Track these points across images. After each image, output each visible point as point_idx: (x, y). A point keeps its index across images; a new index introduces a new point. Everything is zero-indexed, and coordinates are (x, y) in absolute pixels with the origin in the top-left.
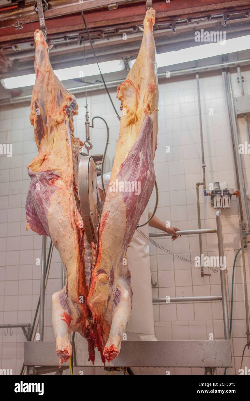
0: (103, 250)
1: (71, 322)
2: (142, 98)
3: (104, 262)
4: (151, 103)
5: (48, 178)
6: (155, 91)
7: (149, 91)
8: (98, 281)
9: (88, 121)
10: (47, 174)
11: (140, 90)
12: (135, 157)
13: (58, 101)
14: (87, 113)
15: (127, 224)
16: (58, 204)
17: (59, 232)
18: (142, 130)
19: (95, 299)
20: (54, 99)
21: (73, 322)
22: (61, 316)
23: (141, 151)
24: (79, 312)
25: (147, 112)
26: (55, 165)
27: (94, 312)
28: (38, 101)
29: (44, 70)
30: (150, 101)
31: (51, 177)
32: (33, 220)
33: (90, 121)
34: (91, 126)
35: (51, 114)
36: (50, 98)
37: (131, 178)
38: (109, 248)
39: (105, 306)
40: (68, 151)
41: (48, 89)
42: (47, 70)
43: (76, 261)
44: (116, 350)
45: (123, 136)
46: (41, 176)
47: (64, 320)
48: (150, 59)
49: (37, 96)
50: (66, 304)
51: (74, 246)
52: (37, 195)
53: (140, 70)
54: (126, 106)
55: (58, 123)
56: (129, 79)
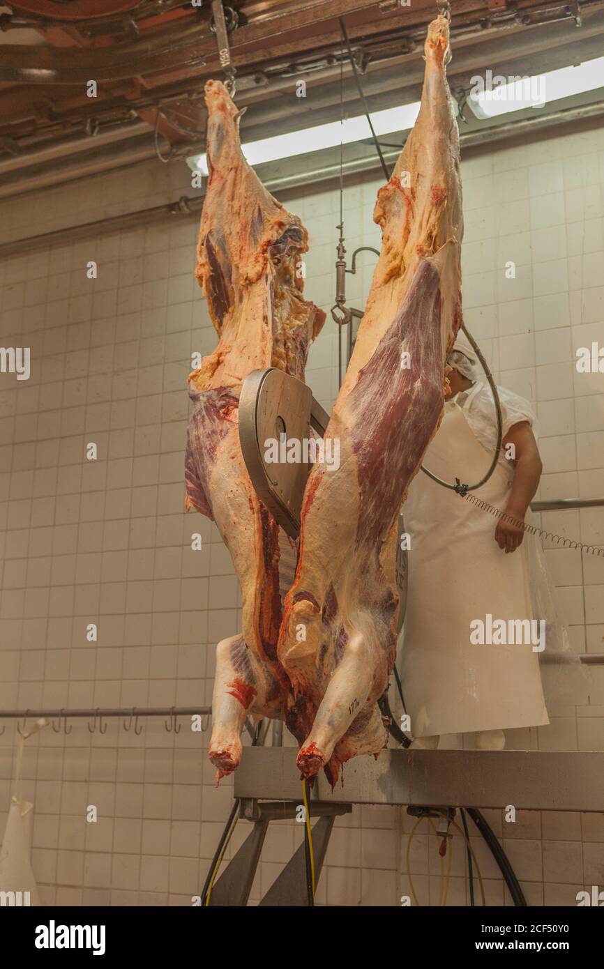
0: (306, 552)
1: (252, 698)
2: (418, 218)
3: (309, 578)
4: (437, 228)
5: (219, 404)
6: (446, 202)
7: (432, 204)
8: (294, 615)
9: (343, 260)
10: (218, 394)
11: (414, 201)
12: (390, 354)
13: (252, 231)
14: (341, 240)
15: (362, 497)
16: (231, 460)
17: (228, 516)
18: (409, 291)
19: (288, 652)
20: (244, 228)
21: (260, 699)
22: (229, 686)
23: (403, 338)
24: (269, 678)
25: (424, 251)
26: (233, 377)
27: (295, 678)
28: (212, 236)
29: (224, 167)
30: (434, 226)
31: (224, 402)
32: (197, 489)
33: (348, 259)
34: (351, 269)
35: (239, 262)
36: (237, 227)
37: (375, 401)
38: (321, 547)
39: (315, 665)
40: (265, 343)
41: (232, 207)
42: (230, 167)
43: (256, 576)
44: (319, 754)
45: (374, 305)
46: (208, 400)
47: (232, 693)
48: (437, 131)
49: (211, 226)
50: (244, 663)
51: (253, 546)
52: (196, 440)
53: (416, 156)
54: (389, 236)
55: (249, 281)
56: (395, 177)
